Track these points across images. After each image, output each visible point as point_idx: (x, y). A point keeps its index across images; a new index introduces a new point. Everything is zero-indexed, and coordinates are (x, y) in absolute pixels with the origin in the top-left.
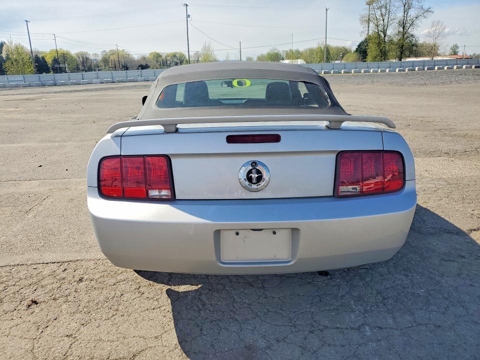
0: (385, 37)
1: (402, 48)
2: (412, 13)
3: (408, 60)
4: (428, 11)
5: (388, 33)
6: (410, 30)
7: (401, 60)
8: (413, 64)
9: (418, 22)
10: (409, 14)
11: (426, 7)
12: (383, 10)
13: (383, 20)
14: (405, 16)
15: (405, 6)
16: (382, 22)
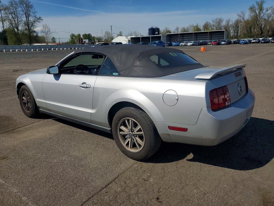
0: (18, 31)
1: (30, 38)
2: (31, 19)
3: (35, 44)
4: (40, 18)
5: (20, 28)
6: (32, 28)
7: (31, 45)
8: (40, 47)
9: (35, 24)
10: (29, 19)
11: (38, 16)
12: (13, 15)
13: (15, 21)
14: (28, 20)
15: (26, 14)
16: (14, 22)
